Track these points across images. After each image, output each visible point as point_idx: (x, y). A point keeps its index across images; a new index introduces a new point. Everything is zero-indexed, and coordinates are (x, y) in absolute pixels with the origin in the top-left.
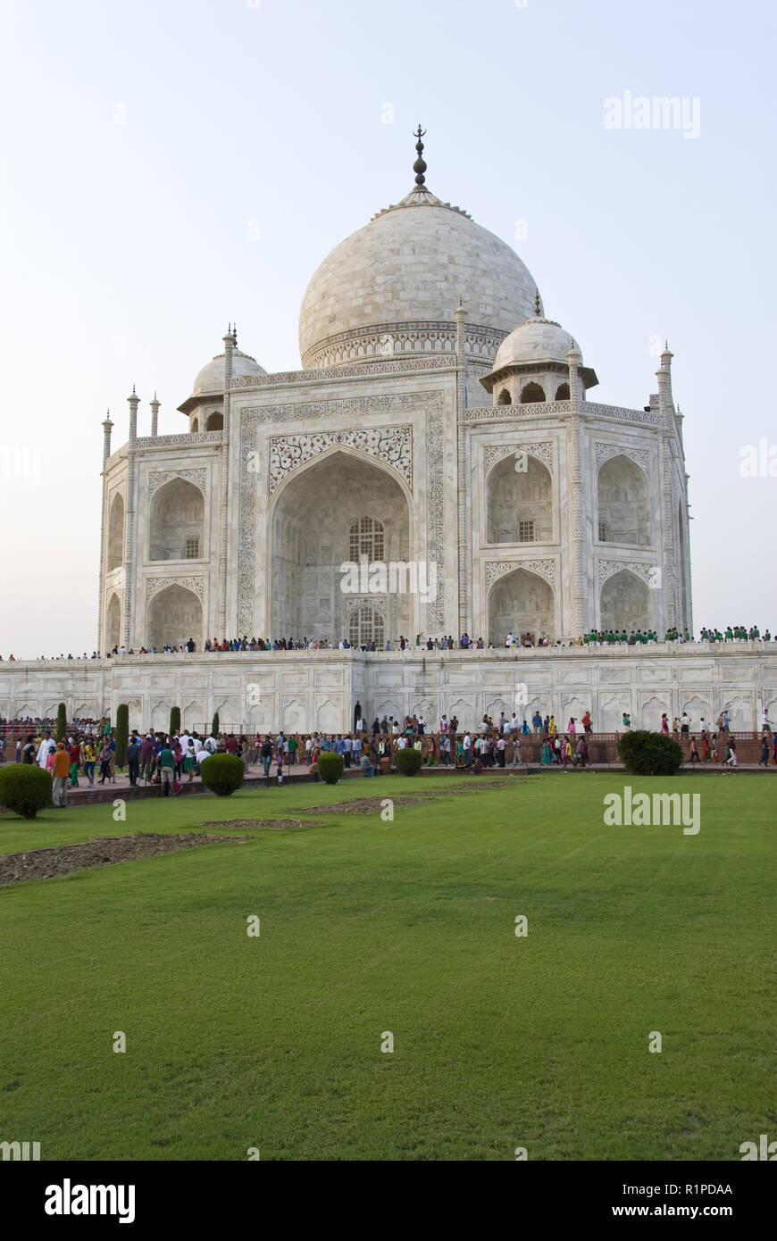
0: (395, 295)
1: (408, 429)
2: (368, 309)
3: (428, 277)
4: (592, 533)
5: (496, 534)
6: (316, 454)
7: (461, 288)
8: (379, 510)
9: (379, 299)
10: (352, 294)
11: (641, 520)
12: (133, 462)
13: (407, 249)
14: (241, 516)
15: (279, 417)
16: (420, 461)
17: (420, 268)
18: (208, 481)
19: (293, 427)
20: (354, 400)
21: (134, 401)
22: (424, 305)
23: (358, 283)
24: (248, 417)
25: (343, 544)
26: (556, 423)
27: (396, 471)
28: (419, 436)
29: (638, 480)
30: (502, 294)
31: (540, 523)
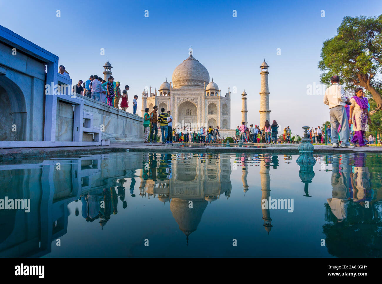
0: (191, 75)
1: (197, 98)
2: (187, 77)
3: (196, 73)
4: (222, 114)
5: (209, 113)
6: (185, 101)
7: (200, 75)
8: (190, 108)
9: (188, 76)
10: (184, 74)
11: (227, 112)
12: (156, 100)
13: (193, 69)
14: (173, 108)
15: (178, 95)
16: (199, 103)
17: (194, 72)
18: (168, 103)
19: (181, 97)
20: (190, 94)
21: (156, 90)
22: (195, 77)
23: (185, 73)
24: (174, 94)
25: (185, 113)
26: (218, 99)
27: (195, 104)
28: (199, 100)
29: (227, 106)
30: (206, 76)
31: (214, 112)
